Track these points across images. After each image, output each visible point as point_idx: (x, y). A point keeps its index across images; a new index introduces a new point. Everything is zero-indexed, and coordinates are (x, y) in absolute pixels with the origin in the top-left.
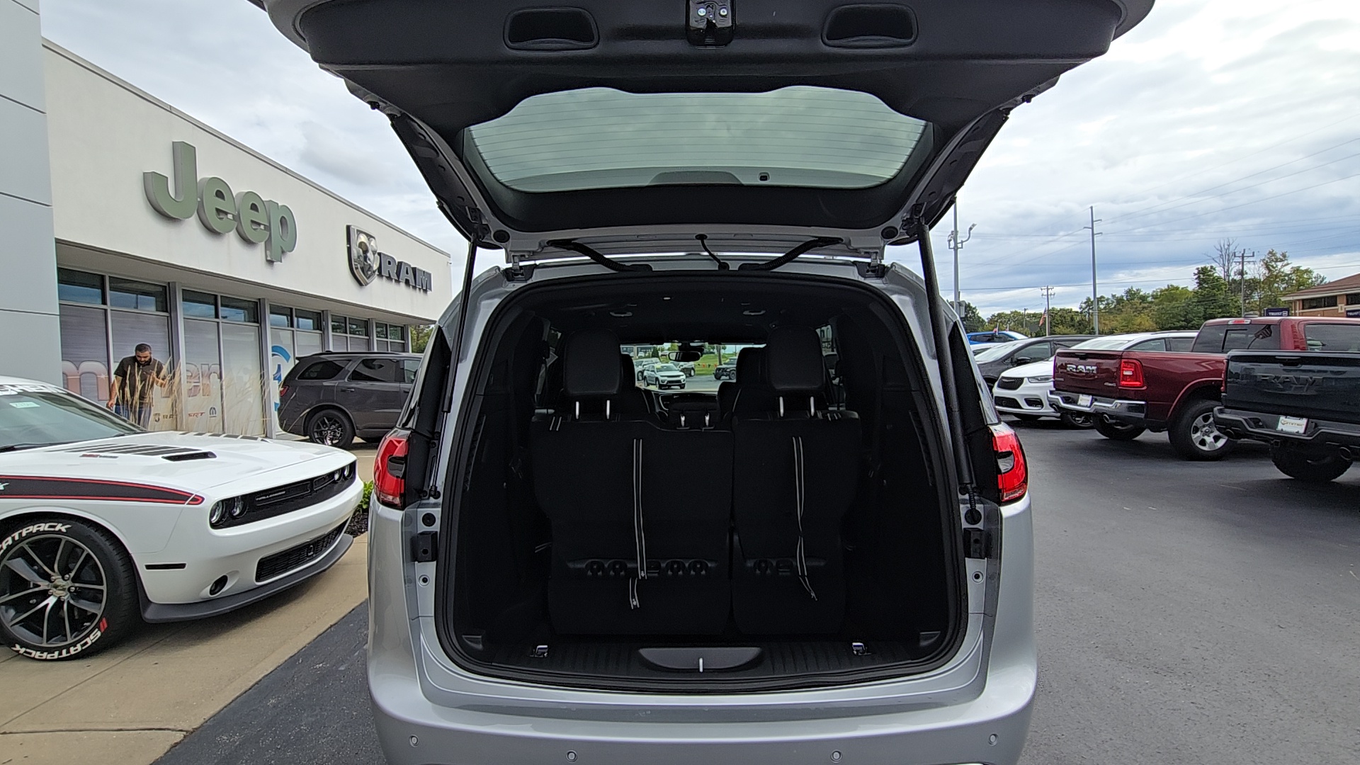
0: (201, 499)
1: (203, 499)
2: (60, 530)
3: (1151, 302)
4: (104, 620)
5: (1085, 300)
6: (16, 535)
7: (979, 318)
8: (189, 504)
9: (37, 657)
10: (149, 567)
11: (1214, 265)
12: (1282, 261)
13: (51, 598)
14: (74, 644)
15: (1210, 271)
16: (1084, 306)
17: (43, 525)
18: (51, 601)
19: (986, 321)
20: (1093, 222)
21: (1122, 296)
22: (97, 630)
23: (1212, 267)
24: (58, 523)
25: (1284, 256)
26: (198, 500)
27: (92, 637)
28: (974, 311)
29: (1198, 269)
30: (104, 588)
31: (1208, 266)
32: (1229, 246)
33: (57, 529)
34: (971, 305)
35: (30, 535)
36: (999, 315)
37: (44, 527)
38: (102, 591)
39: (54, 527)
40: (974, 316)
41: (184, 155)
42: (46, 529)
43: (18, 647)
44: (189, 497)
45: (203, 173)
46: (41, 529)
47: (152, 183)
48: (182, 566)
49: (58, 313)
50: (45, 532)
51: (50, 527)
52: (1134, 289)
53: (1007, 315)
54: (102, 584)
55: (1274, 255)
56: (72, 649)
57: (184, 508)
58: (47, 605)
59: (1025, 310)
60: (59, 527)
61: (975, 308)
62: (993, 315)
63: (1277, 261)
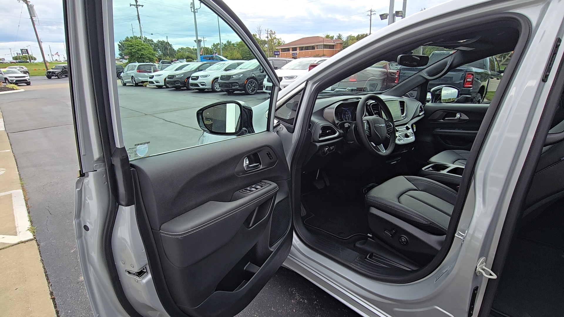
3: (236, 47)
5: (213, 44)
7: (174, 49)
11: (257, 34)
12: (274, 34)
15: (255, 36)
16: (213, 46)
19: (176, 51)
21: (226, 44)
23: (256, 34)
25: (275, 32)
28: (171, 46)
32: (260, 27)
34: (170, 43)
36: (181, 48)
52: (229, 41)
55: (272, 32)
59: (194, 47)
61: (171, 45)
62: (179, 48)
63: (273, 34)
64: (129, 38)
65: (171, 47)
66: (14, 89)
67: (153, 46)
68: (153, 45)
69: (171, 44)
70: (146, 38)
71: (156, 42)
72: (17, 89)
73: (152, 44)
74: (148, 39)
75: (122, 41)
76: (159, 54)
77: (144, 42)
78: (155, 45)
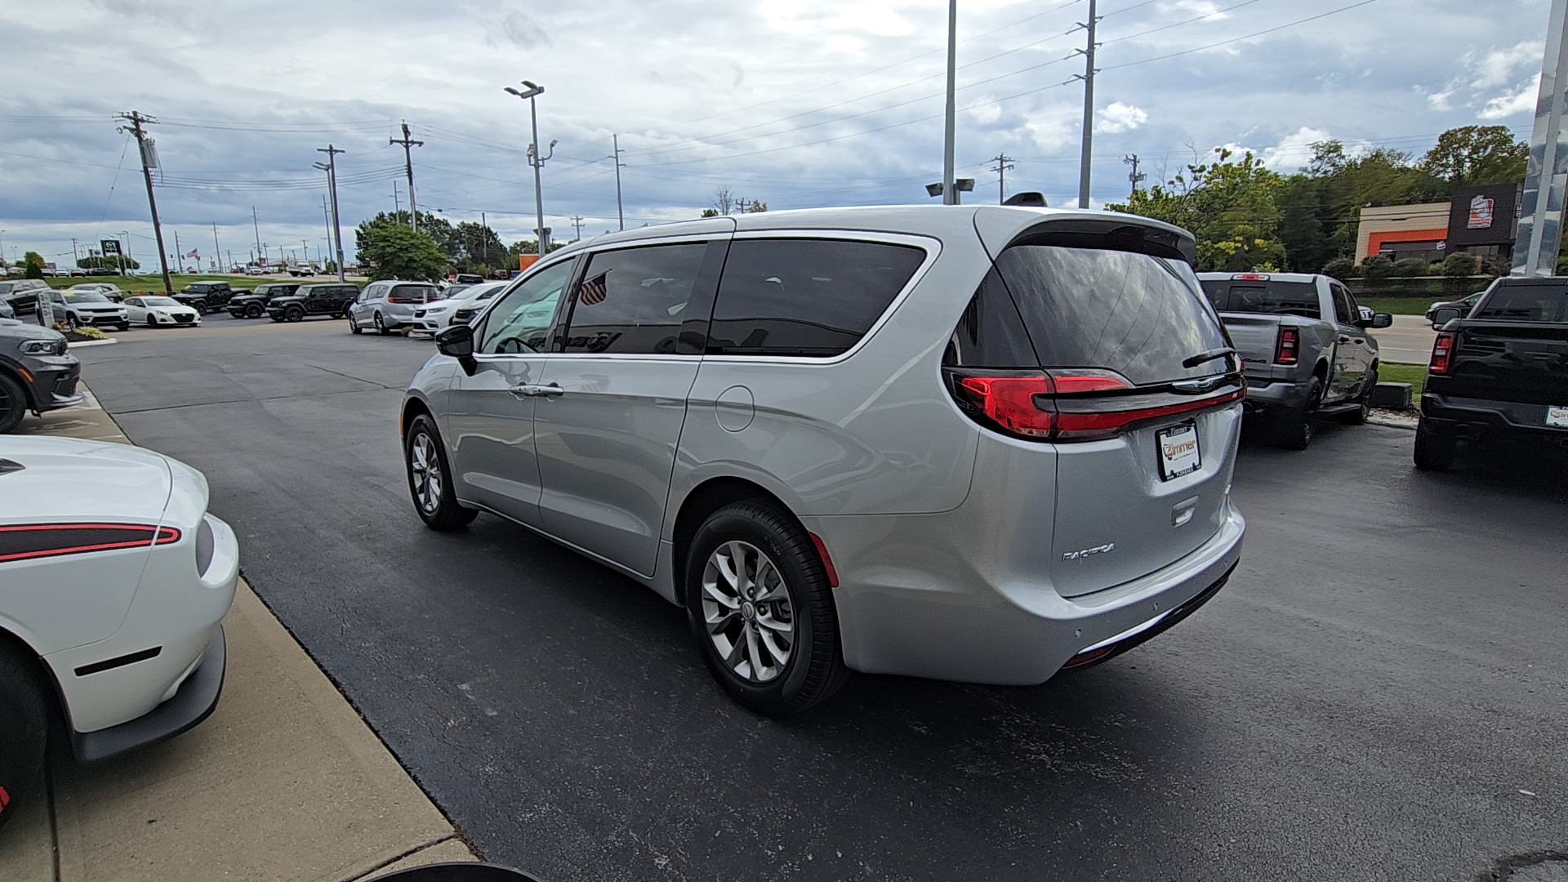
7: (501, 245)
11: (718, 210)
19: (508, 250)
20: (617, 151)
23: (715, 211)
25: (764, 206)
28: (495, 237)
29: (704, 211)
31: (713, 210)
32: (726, 192)
34: (492, 229)
36: (522, 243)
40: (495, 243)
53: (530, 244)
55: (758, 205)
61: (496, 234)
62: (516, 244)
64: (386, 215)
65: (495, 239)
66: (92, 339)
67: (448, 236)
68: (448, 234)
69: (494, 231)
70: (432, 217)
71: (456, 227)
72: (99, 339)
73: (446, 232)
74: (435, 218)
75: (367, 224)
76: (461, 258)
77: (426, 225)
78: (452, 233)
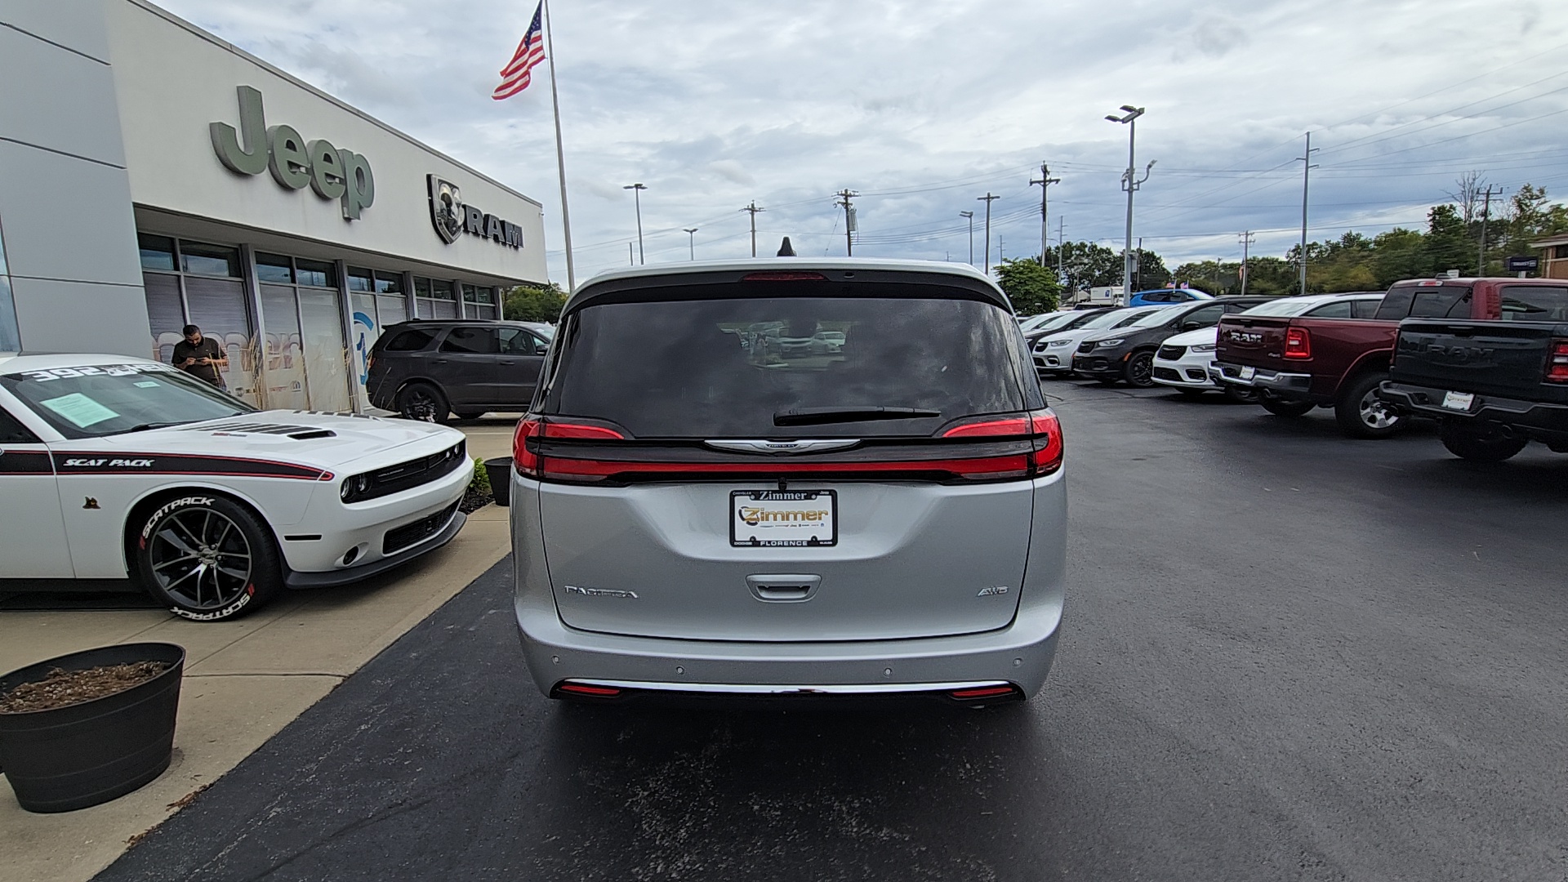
0: (331, 476)
1: (333, 475)
2: (205, 504)
3: (1373, 250)
4: (251, 585)
5: (1293, 248)
6: (166, 508)
7: (1164, 269)
8: (320, 480)
9: (193, 618)
10: (288, 538)
11: (1455, 204)
12: (1538, 197)
13: (202, 565)
14: (226, 607)
15: (1449, 211)
16: (1292, 254)
17: (189, 499)
18: (202, 568)
19: (1172, 273)
20: (1308, 151)
21: (1339, 243)
22: (246, 594)
23: (1451, 206)
24: (203, 497)
25: (1542, 191)
26: (328, 476)
27: (242, 601)
28: (1159, 261)
29: (1433, 208)
30: (249, 556)
31: (1447, 205)
32: (1474, 180)
33: (202, 502)
34: (1156, 254)
35: (178, 508)
36: (1188, 265)
37: (190, 501)
38: (247, 559)
39: (200, 500)
40: (1158, 267)
41: (250, 100)
42: (193, 502)
43: (176, 609)
44: (320, 473)
45: (272, 121)
46: (188, 502)
47: (219, 135)
48: (318, 537)
49: (142, 284)
50: (191, 505)
51: (196, 500)
52: (1354, 234)
53: (1196, 266)
54: (247, 554)
55: (1529, 191)
56: (224, 611)
57: (315, 484)
58: (199, 571)
59: (1219, 260)
60: (204, 501)
61: (1159, 258)
62: (1182, 267)
63: (1531, 199)
64: (1053, 248)
65: (1157, 263)
67: (1109, 264)
68: (1110, 262)
69: (1158, 256)
70: (1096, 246)
71: (1119, 254)
73: (1108, 260)
74: (1098, 248)
75: (1035, 258)
77: (1088, 256)
78: (1115, 262)
